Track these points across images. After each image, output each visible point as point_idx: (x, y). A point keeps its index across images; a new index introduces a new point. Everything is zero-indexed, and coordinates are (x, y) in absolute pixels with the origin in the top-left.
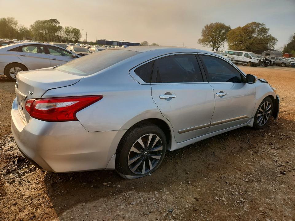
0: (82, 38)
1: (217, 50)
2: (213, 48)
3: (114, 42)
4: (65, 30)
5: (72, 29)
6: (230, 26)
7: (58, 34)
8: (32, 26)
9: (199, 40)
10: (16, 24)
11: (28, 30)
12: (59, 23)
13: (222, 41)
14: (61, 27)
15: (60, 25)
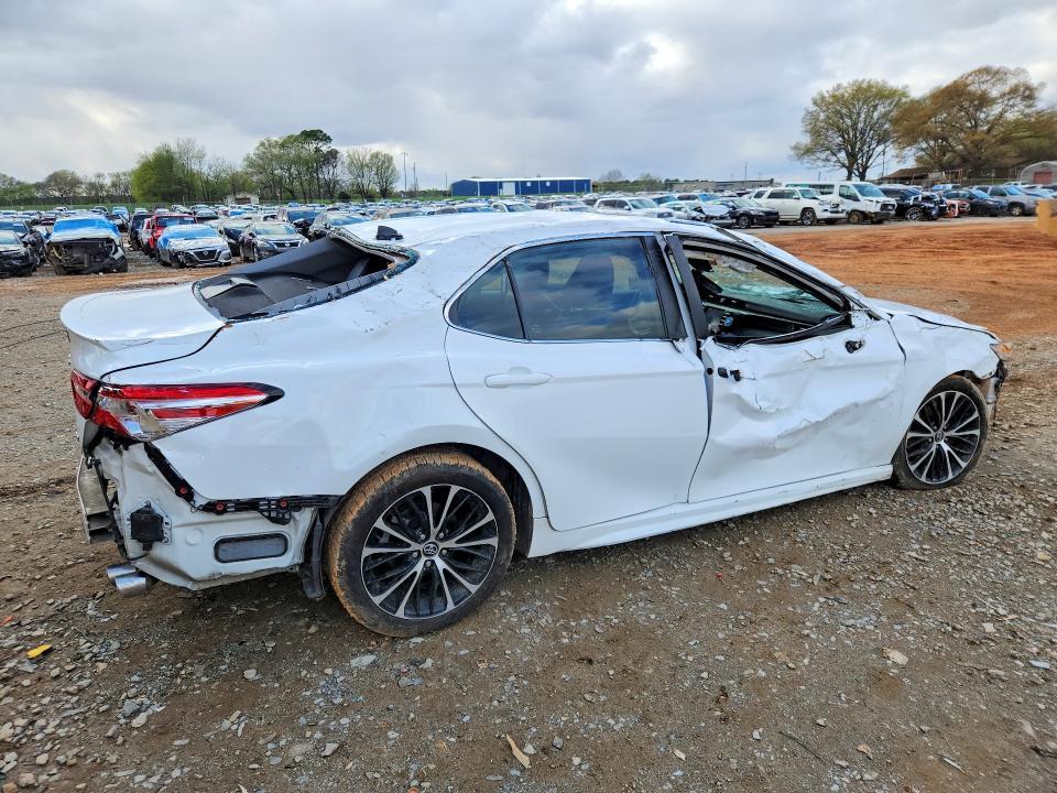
0: (402, 181)
1: (862, 177)
2: (850, 173)
3: (504, 185)
4: (347, 161)
5: (368, 157)
6: (906, 87)
7: (326, 174)
8: (248, 158)
9: (796, 148)
10: (201, 157)
11: (239, 170)
12: (327, 139)
13: (878, 144)
14: (337, 152)
15: (333, 146)
